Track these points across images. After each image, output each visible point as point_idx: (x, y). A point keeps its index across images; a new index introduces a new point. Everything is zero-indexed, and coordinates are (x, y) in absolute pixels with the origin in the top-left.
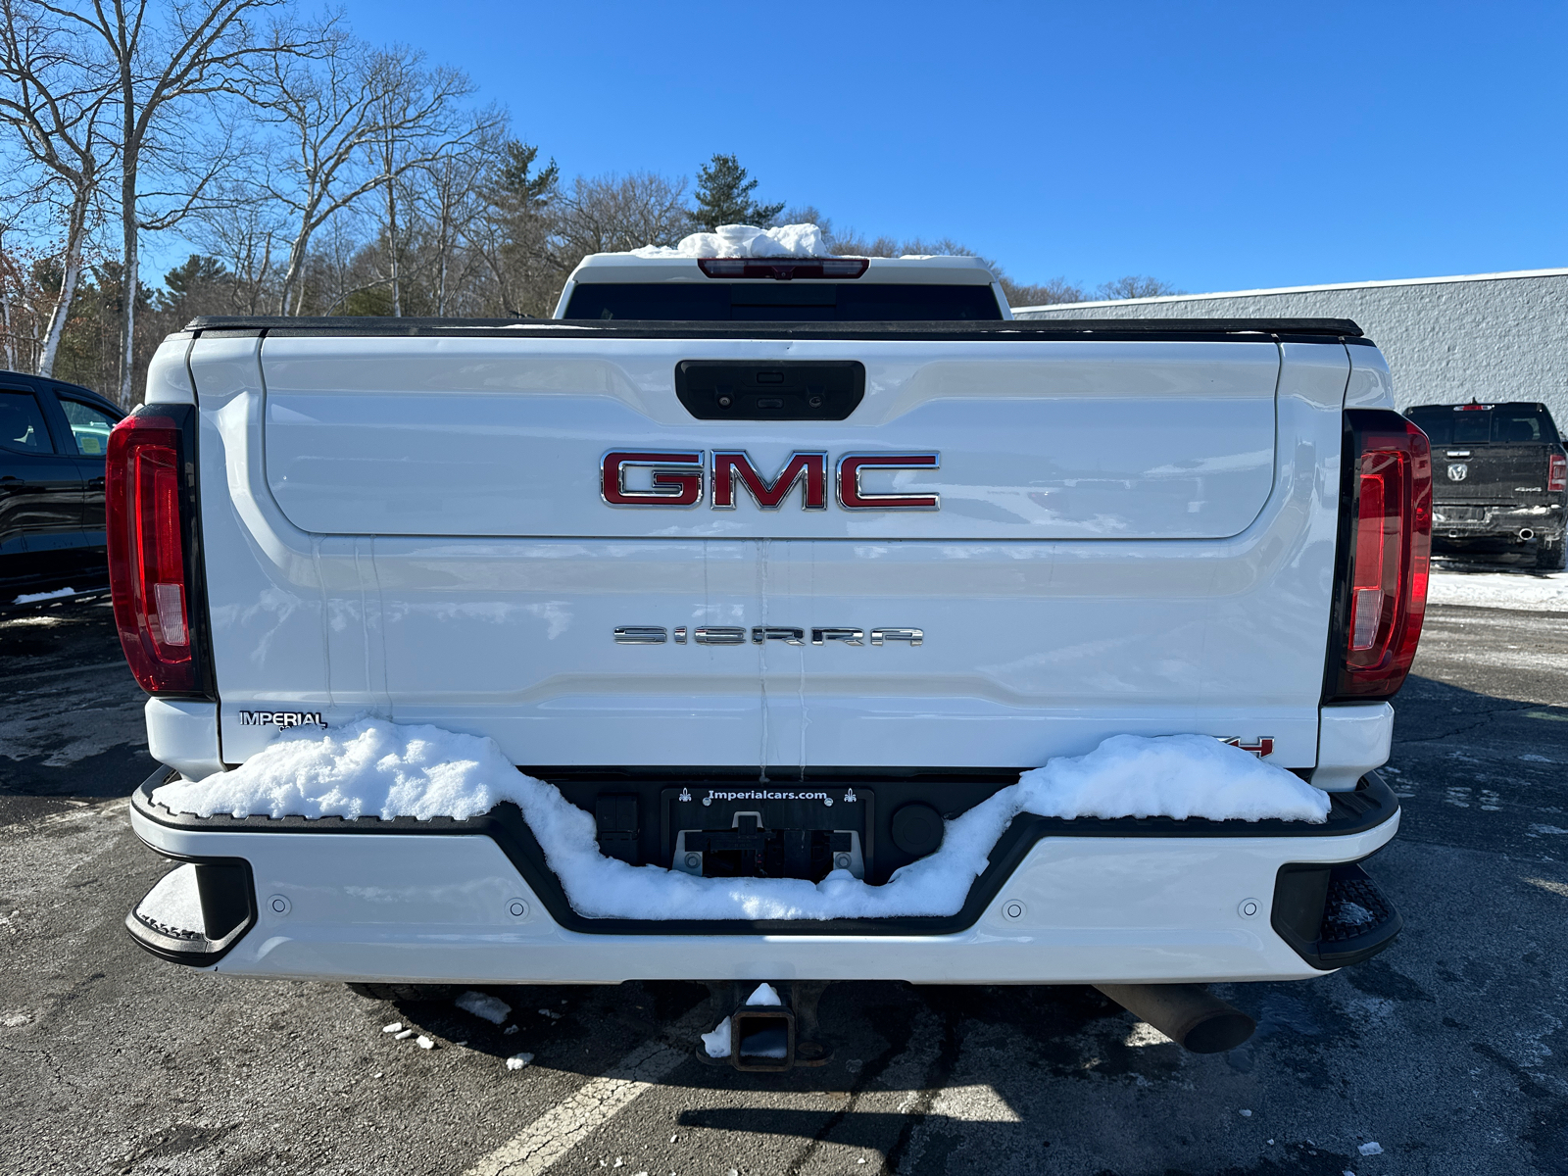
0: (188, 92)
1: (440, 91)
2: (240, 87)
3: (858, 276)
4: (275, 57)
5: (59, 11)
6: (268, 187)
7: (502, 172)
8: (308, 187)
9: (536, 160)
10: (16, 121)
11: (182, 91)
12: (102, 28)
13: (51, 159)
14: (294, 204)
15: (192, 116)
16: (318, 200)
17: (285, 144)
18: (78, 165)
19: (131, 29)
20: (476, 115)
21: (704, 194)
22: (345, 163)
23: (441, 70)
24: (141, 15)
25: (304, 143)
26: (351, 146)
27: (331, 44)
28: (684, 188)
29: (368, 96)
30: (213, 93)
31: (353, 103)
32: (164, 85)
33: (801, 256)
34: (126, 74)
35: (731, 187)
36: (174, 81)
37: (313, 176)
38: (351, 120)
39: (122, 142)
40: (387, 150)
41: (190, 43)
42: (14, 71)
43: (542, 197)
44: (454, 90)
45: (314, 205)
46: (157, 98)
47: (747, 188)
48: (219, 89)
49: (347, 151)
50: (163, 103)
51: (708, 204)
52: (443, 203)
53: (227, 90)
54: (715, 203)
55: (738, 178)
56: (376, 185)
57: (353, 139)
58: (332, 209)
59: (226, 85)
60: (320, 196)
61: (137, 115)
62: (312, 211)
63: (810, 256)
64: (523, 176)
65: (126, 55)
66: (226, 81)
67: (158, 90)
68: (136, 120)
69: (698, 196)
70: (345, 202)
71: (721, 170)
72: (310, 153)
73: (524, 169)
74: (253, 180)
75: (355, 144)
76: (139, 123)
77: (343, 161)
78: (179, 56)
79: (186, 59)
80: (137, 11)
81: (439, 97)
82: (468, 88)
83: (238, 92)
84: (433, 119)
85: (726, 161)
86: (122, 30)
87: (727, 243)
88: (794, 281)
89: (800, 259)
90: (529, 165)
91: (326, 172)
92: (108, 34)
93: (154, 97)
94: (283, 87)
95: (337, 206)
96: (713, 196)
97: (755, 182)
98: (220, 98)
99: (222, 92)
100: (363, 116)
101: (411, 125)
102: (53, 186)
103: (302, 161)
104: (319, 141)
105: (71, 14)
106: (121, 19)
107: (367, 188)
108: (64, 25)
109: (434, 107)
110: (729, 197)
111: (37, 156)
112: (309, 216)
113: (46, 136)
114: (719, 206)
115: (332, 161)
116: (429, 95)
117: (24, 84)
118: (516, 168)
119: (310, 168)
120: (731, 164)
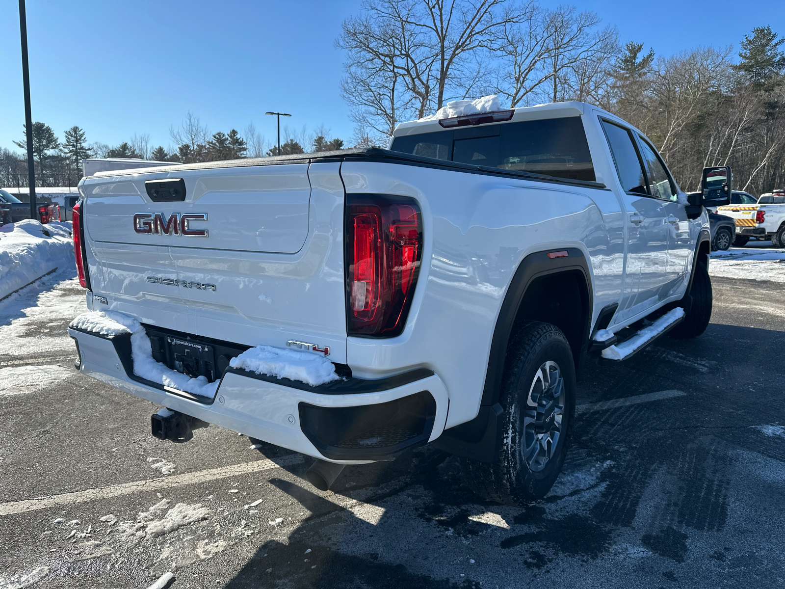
0: (465, 50)
1: (580, 26)
2: (485, 43)
3: (510, 119)
4: (505, 26)
5: (420, 25)
6: (497, 88)
7: (622, 60)
8: (515, 85)
9: (642, 51)
10: (403, 75)
11: (463, 50)
12: (435, 29)
13: (414, 90)
14: (508, 94)
15: (468, 61)
16: (519, 91)
17: (507, 66)
18: (423, 90)
19: (445, 27)
20: (598, 34)
21: (745, 53)
22: (533, 70)
23: (582, 14)
24: (449, 19)
25: (515, 64)
26: (536, 62)
27: (529, 14)
28: (730, 51)
29: (545, 35)
30: (475, 48)
31: (538, 41)
32: (457, 49)
33: (483, 112)
34: (443, 47)
35: (764, 46)
36: (460, 46)
37: (518, 80)
38: (538, 48)
39: (439, 78)
40: (555, 60)
41: (468, 27)
42: (403, 55)
43: (644, 70)
44: (588, 24)
45: (516, 94)
46: (454, 55)
47: (776, 45)
48: (477, 46)
49: (533, 65)
50: (456, 56)
51: (747, 58)
52: (581, 83)
53: (480, 46)
54: (753, 56)
55: (770, 39)
56: (546, 79)
57: (537, 58)
58: (524, 94)
59: (480, 44)
60: (520, 88)
61: (446, 63)
62: (516, 96)
63: (487, 112)
64: (634, 61)
65: (443, 39)
66: (480, 42)
67: (454, 52)
68: (445, 67)
69: (741, 55)
70: (530, 90)
71: (758, 37)
72: (517, 68)
73: (635, 57)
74: (491, 86)
75: (538, 60)
76: (446, 68)
77: (532, 70)
78: (463, 35)
79: (465, 36)
80: (448, 18)
81: (580, 29)
82: (596, 21)
83: (484, 46)
84: (576, 41)
85: (762, 31)
86: (442, 28)
87: (451, 110)
88: (481, 125)
89: (483, 114)
90: (637, 54)
91: (523, 76)
92: (437, 31)
93: (453, 54)
94: (507, 39)
95: (527, 92)
96: (751, 53)
97: (783, 40)
98: (478, 50)
99: (478, 47)
100: (543, 46)
101: (565, 46)
102: (413, 101)
103: (513, 73)
104: (521, 62)
105: (424, 25)
106: (442, 23)
107: (541, 81)
108: (422, 31)
109: (577, 34)
110: (763, 52)
111: (409, 88)
112: (514, 98)
113: (413, 79)
114: (755, 58)
115: (527, 71)
116: (575, 28)
117: (407, 59)
118: (630, 57)
119: (517, 76)
120: (766, 32)
